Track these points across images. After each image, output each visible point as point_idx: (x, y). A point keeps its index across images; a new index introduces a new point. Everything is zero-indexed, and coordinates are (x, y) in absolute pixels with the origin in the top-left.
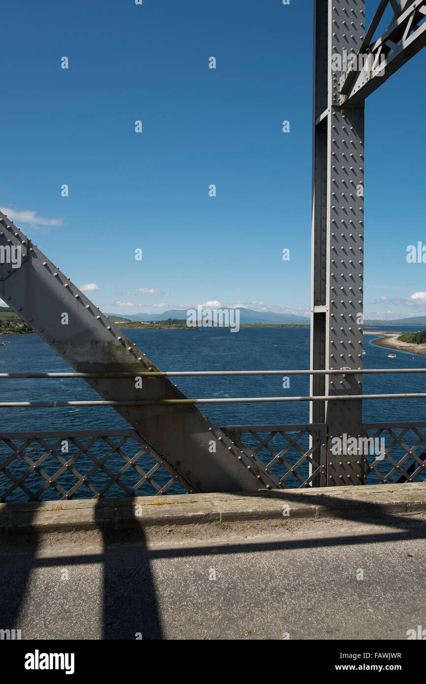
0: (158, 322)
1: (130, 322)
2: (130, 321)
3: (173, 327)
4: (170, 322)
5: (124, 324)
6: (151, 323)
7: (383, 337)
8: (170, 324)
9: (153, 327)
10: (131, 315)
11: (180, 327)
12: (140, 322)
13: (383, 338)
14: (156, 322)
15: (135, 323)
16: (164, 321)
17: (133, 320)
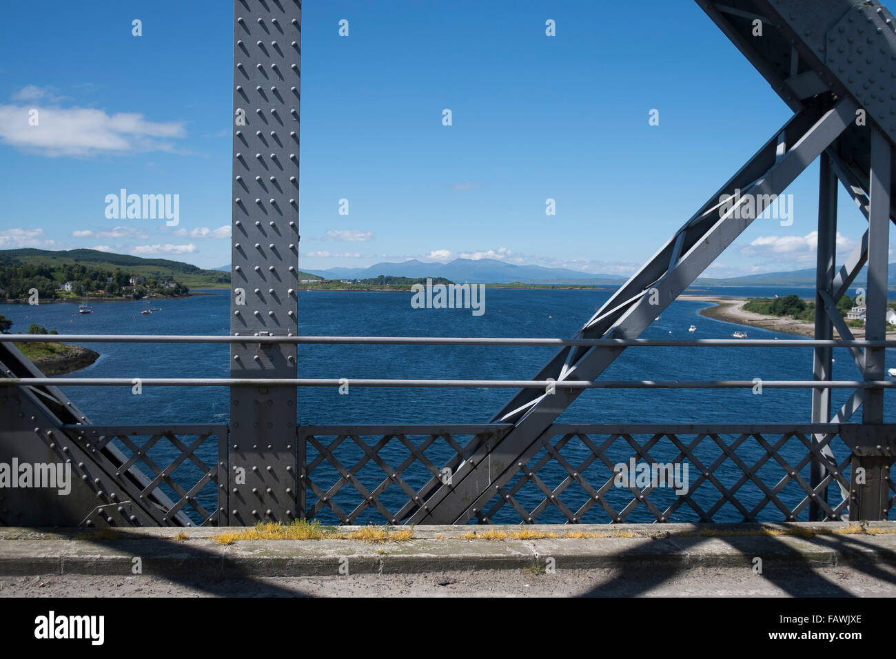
0: (364, 281)
1: (324, 282)
2: (323, 279)
3: (387, 288)
4: (382, 280)
5: (316, 284)
6: (354, 281)
7: (718, 305)
8: (382, 284)
9: (357, 287)
10: (323, 269)
11: (399, 288)
12: (339, 281)
13: (718, 307)
14: (362, 281)
15: (331, 281)
16: (373, 279)
17: (328, 278)
